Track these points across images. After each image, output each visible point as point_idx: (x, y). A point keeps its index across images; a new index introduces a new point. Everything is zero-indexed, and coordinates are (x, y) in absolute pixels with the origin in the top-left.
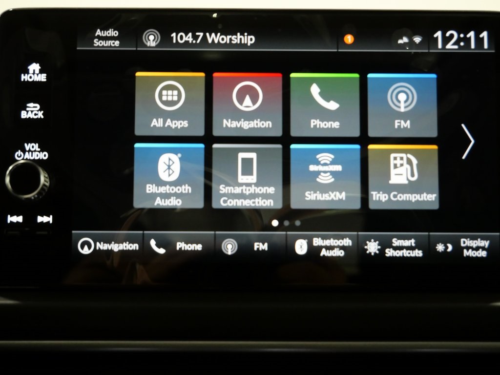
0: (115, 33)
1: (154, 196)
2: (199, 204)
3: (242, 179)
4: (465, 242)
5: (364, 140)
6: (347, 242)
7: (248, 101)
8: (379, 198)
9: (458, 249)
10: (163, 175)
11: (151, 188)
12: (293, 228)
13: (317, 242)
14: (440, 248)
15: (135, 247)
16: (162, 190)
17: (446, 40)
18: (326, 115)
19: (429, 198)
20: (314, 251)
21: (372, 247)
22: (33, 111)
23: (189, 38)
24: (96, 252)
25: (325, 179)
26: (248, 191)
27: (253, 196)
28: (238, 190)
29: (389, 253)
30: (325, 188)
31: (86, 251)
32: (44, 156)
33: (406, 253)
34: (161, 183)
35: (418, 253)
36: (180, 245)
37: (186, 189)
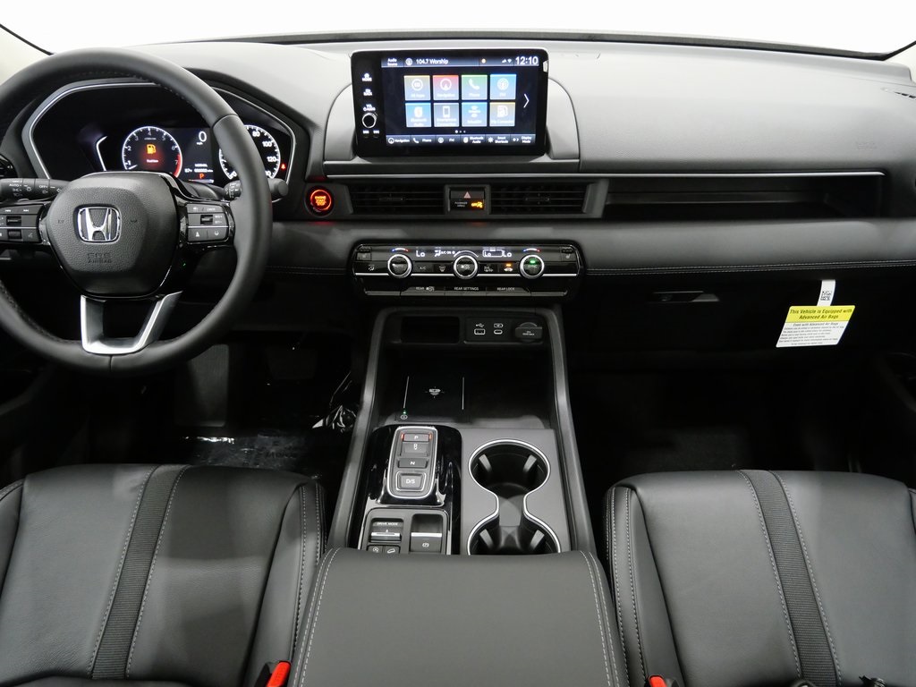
0: (395, 60)
1: (413, 123)
2: (430, 126)
3: (445, 116)
4: (523, 138)
5: (489, 101)
6: (482, 138)
7: (446, 86)
8: (493, 123)
9: (521, 140)
10: (417, 115)
11: (412, 120)
12: (463, 133)
13: (471, 138)
14: (514, 140)
15: (408, 141)
16: (417, 120)
17: (521, 61)
18: (474, 91)
19: (511, 123)
20: (470, 142)
21: (491, 140)
22: (368, 93)
23: (423, 61)
24: (395, 143)
25: (474, 116)
26: (447, 120)
27: (448, 122)
28: (443, 120)
29: (496, 142)
30: (474, 119)
31: (391, 143)
32: (374, 109)
33: (503, 142)
34: (416, 118)
35: (507, 142)
36: (424, 140)
37: (425, 120)
